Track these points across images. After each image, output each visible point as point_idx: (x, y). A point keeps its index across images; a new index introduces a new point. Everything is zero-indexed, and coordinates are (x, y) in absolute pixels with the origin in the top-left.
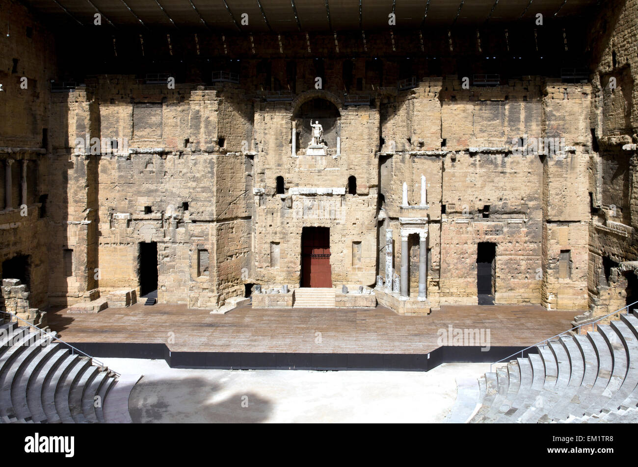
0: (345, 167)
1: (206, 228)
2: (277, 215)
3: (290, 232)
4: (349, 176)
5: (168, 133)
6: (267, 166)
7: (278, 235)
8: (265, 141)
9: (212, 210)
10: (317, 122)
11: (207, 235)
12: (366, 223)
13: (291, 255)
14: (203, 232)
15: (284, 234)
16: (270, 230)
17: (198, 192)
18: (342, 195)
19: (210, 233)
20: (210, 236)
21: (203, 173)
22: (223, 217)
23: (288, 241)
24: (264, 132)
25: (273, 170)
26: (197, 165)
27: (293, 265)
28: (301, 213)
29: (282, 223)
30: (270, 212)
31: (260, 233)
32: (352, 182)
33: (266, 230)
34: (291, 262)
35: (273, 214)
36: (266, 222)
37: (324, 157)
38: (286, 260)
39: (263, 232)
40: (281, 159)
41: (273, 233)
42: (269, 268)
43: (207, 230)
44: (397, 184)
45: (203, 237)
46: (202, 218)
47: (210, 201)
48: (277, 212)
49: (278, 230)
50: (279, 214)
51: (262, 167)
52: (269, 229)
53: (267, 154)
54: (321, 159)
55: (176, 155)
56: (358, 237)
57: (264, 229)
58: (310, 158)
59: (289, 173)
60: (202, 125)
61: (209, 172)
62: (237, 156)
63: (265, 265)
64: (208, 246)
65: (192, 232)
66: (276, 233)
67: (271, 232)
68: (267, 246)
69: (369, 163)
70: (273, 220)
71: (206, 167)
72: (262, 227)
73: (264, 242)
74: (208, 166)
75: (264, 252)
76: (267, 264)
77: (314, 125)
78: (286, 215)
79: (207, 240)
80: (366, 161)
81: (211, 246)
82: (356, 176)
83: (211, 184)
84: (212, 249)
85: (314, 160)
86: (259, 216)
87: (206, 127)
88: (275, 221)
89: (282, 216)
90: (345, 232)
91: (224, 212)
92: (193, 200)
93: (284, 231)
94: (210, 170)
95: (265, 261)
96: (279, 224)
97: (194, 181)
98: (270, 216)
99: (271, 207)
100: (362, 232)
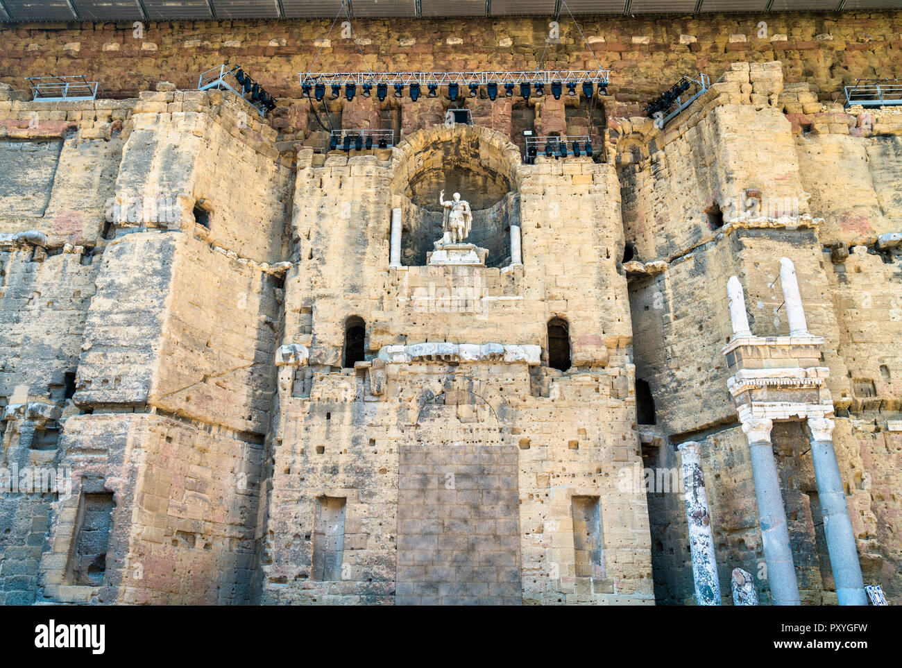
0: (535, 295)
1: (122, 425)
2: (343, 417)
3: (377, 467)
4: (549, 316)
5: (62, 201)
6: (322, 291)
7: (341, 476)
8: (318, 233)
9: (149, 373)
10: (457, 196)
11: (121, 445)
12: (610, 442)
13: (378, 537)
14: (108, 435)
15: (360, 471)
16: (318, 461)
17: (113, 324)
18: (532, 367)
19: (130, 440)
20: (127, 449)
21: (138, 275)
22: (177, 404)
23: (371, 495)
24: (318, 213)
25: (337, 301)
26: (123, 256)
27: (384, 572)
28: (413, 415)
29: (356, 441)
30: (321, 409)
31: (288, 471)
32: (558, 331)
33: (306, 461)
34: (379, 561)
35: (329, 416)
36: (308, 438)
37: (477, 271)
38: (362, 554)
39: (298, 466)
40: (359, 273)
41: (325, 469)
42: (307, 582)
43: (122, 431)
44: (688, 336)
45: (105, 451)
46: (113, 396)
47: (147, 348)
48: (343, 410)
49: (343, 460)
50: (348, 415)
51: (306, 294)
52: (314, 457)
53: (322, 261)
54: (471, 274)
55: (72, 251)
56: (588, 482)
57: (300, 459)
58: (441, 271)
59: (381, 308)
60: (157, 163)
61: (155, 272)
62: (240, 265)
63: (293, 570)
64: (115, 480)
65: (72, 438)
66: (334, 471)
67: (320, 467)
68: (304, 509)
69: (602, 283)
70: (328, 432)
71: (150, 259)
72: (293, 452)
73: (296, 495)
74: (156, 256)
75: (294, 529)
76: (303, 568)
77: (448, 203)
78: (368, 419)
79: (118, 460)
80: (594, 279)
81: (127, 481)
82: (570, 316)
83: (156, 303)
84: (129, 488)
85: (450, 277)
86: (288, 420)
87: (166, 167)
88: (333, 436)
89: (357, 421)
90: (547, 468)
91: (185, 394)
92: (97, 345)
93: (359, 463)
94: (158, 266)
95: (295, 559)
96: (345, 444)
97: (109, 296)
98: (319, 421)
99: (326, 396)
100: (599, 471)
